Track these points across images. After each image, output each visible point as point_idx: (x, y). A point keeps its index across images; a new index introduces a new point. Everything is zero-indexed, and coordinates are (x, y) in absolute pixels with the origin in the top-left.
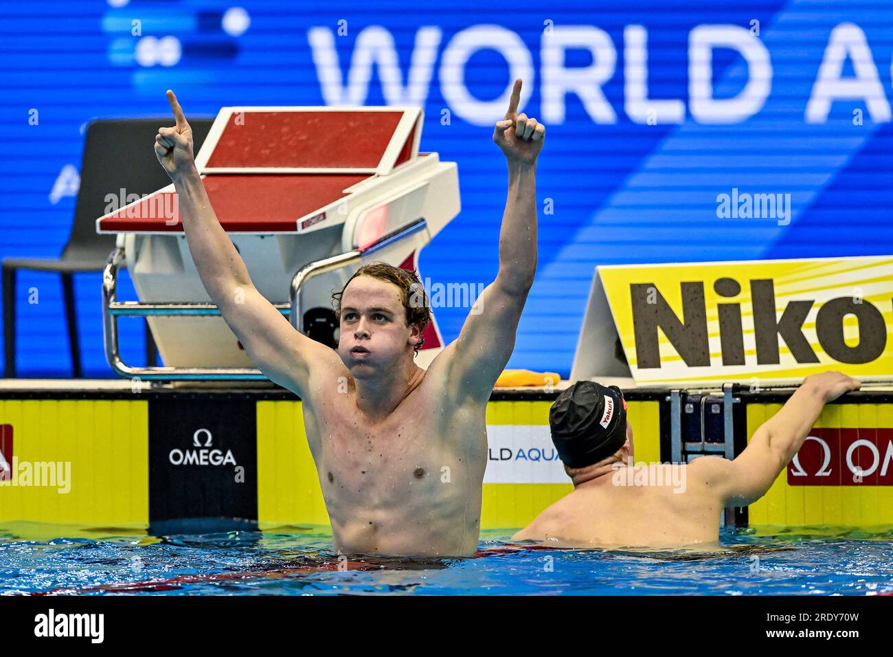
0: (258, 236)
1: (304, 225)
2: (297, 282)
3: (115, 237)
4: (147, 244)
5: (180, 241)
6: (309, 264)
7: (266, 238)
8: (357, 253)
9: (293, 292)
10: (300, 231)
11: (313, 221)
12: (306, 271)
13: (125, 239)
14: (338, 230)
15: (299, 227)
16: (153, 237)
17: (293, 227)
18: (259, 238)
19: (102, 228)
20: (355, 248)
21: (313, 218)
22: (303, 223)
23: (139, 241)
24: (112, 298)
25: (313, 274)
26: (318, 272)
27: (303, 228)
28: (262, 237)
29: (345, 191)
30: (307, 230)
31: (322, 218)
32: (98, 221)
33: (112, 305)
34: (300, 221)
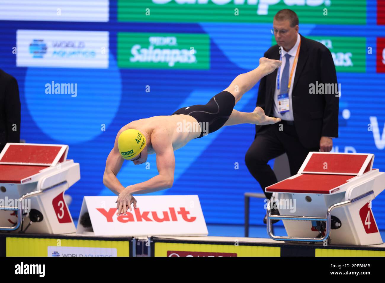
0: (317, 195)
1: (332, 192)
2: (329, 210)
3: (272, 193)
4: (282, 196)
5: (293, 195)
6: (333, 205)
7: (320, 196)
8: (350, 201)
9: (328, 213)
10: (330, 194)
11: (335, 191)
12: (332, 207)
13: (275, 194)
14: (344, 194)
15: (330, 192)
16: (284, 194)
17: (328, 192)
18: (318, 196)
19: (267, 191)
20: (349, 200)
21: (335, 190)
22: (331, 191)
23: (280, 195)
24: (270, 213)
25: (335, 207)
26: (336, 207)
27: (331, 193)
28: (319, 195)
29: (347, 181)
30: (333, 193)
31: (338, 189)
32: (266, 188)
33: (270, 215)
34: (330, 191)
